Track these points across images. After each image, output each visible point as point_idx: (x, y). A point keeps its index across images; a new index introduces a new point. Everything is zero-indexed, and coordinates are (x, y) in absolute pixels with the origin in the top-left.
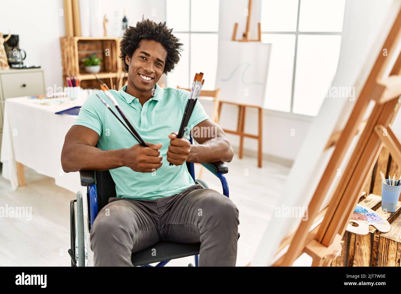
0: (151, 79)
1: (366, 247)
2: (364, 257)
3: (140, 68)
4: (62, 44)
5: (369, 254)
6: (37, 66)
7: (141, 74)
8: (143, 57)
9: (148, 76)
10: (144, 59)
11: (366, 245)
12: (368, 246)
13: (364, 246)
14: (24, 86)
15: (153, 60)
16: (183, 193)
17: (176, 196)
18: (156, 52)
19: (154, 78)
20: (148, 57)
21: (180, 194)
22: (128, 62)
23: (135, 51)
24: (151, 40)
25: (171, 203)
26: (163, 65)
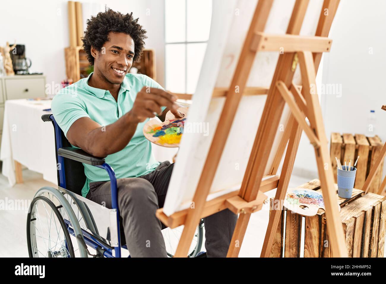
0: (123, 71)
1: (315, 230)
2: (314, 240)
3: (114, 62)
4: (66, 54)
5: (318, 237)
6: (39, 72)
7: (114, 68)
8: (115, 52)
9: (122, 69)
10: (117, 52)
11: (315, 228)
12: (316, 229)
13: (313, 229)
14: (27, 90)
15: (126, 53)
16: (159, 169)
17: (155, 172)
18: (128, 45)
19: (126, 70)
20: (121, 50)
21: (157, 170)
22: (94, 54)
23: (104, 44)
24: (120, 32)
25: (152, 179)
26: (133, 56)
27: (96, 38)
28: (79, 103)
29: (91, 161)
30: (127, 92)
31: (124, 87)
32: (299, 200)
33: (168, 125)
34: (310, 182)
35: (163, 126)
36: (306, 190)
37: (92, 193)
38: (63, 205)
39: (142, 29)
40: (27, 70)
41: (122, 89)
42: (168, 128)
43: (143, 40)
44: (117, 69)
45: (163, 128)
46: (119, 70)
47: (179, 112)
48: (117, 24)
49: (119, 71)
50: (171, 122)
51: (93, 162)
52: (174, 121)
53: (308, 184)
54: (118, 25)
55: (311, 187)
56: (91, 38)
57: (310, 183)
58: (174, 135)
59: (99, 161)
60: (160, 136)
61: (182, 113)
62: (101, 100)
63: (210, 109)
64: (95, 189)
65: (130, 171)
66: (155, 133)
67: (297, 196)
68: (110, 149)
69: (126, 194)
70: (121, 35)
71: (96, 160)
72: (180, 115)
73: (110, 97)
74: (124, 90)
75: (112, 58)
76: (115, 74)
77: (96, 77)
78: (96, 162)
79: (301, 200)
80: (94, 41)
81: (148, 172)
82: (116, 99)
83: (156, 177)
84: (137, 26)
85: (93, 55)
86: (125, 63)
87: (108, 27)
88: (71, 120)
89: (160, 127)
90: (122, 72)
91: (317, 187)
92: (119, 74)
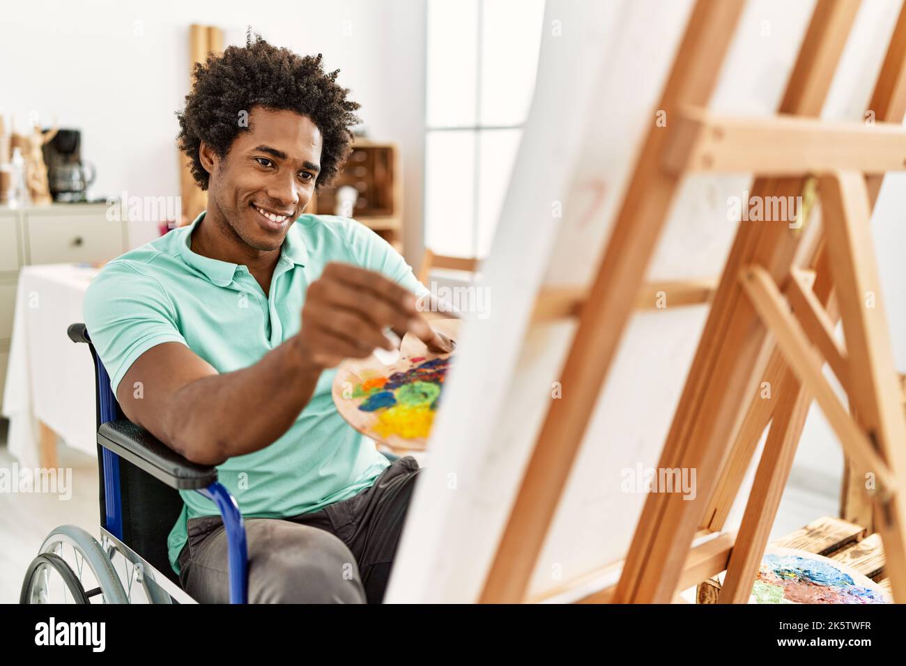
3: (259, 190)
7: (260, 208)
8: (265, 162)
9: (279, 212)
10: (270, 164)
14: (78, 242)
15: (295, 169)
16: (386, 482)
17: (371, 492)
18: (301, 146)
19: (294, 214)
20: (280, 160)
21: (378, 485)
22: (208, 163)
23: (237, 140)
24: (282, 109)
25: (363, 512)
26: (317, 174)
27: (213, 120)
28: (159, 303)
29: (176, 476)
30: (298, 270)
31: (290, 255)
32: (783, 590)
33: (405, 375)
34: (811, 526)
35: (391, 378)
36: (801, 553)
37: (192, 549)
38: (103, 590)
39: (349, 98)
40: (82, 191)
41: (284, 260)
42: (404, 383)
43: (349, 128)
44: (266, 211)
45: (390, 381)
46: (273, 213)
47: (440, 335)
48: (274, 88)
49: (273, 217)
50: (416, 365)
51: (182, 481)
52: (423, 362)
53: (805, 532)
54: (279, 90)
55: (816, 544)
56: (199, 119)
57: (811, 531)
58: (420, 407)
59: (196, 478)
60: (381, 409)
61: (449, 337)
62: (223, 291)
63: (526, 356)
64: (203, 536)
65: (301, 489)
66: (368, 397)
67: (776, 574)
68: (235, 444)
69: (269, 584)
70: (286, 118)
71: (190, 473)
72: (443, 342)
73: (249, 284)
74: (288, 264)
75: (253, 178)
76: (259, 224)
77: (212, 224)
78: (189, 481)
79: (791, 588)
80: (207, 127)
81: (353, 491)
82: (266, 289)
83: (376, 505)
84: (331, 94)
85: (206, 163)
86: (290, 196)
87: (248, 91)
88: (131, 349)
89: (383, 380)
90: (280, 219)
91: (831, 543)
92: (270, 223)
